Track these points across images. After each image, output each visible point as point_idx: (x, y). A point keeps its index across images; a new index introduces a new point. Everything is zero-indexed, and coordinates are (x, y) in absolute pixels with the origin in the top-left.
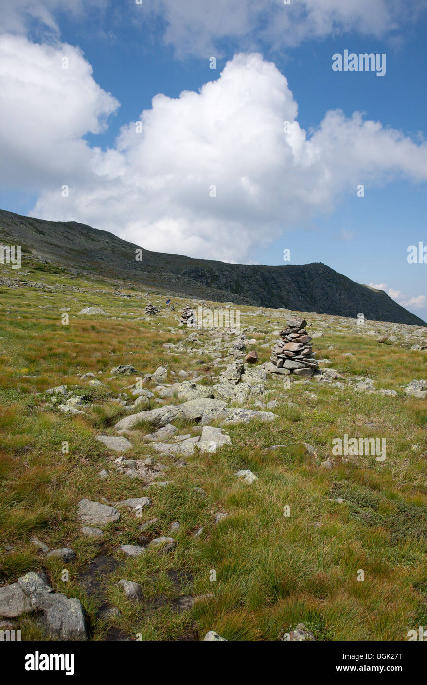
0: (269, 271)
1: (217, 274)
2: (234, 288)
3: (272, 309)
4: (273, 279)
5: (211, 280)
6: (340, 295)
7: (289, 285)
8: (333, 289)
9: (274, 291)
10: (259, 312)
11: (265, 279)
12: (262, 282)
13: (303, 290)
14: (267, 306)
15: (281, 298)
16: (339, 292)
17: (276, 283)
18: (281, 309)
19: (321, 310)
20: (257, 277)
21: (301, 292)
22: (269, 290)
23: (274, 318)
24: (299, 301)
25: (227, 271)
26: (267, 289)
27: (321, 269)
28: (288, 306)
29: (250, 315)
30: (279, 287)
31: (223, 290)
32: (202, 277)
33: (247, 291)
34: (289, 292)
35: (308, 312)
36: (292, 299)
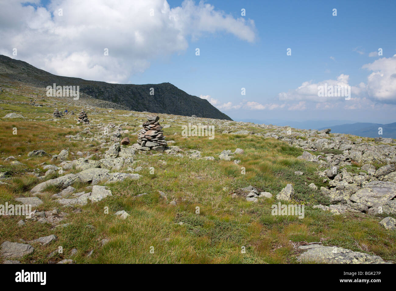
0: (136, 88)
1: (102, 90)
2: (114, 99)
3: (139, 112)
4: (139, 93)
5: (98, 94)
6: (181, 102)
7: (149, 97)
8: (176, 99)
9: (140, 101)
10: (131, 114)
11: (134, 93)
12: (132, 95)
13: (158, 100)
14: (136, 110)
15: (144, 105)
16: (180, 101)
17: (141, 95)
18: (144, 112)
19: (169, 112)
20: (129, 92)
21: (157, 101)
22: (136, 100)
23: (140, 118)
24: (156, 106)
25: (109, 88)
26: (135, 99)
27: (169, 86)
28: (148, 110)
29: (125, 116)
30: (143, 98)
31: (107, 100)
32: (92, 92)
33: (122, 101)
34: (149, 101)
35: (162, 113)
36: (151, 105)
